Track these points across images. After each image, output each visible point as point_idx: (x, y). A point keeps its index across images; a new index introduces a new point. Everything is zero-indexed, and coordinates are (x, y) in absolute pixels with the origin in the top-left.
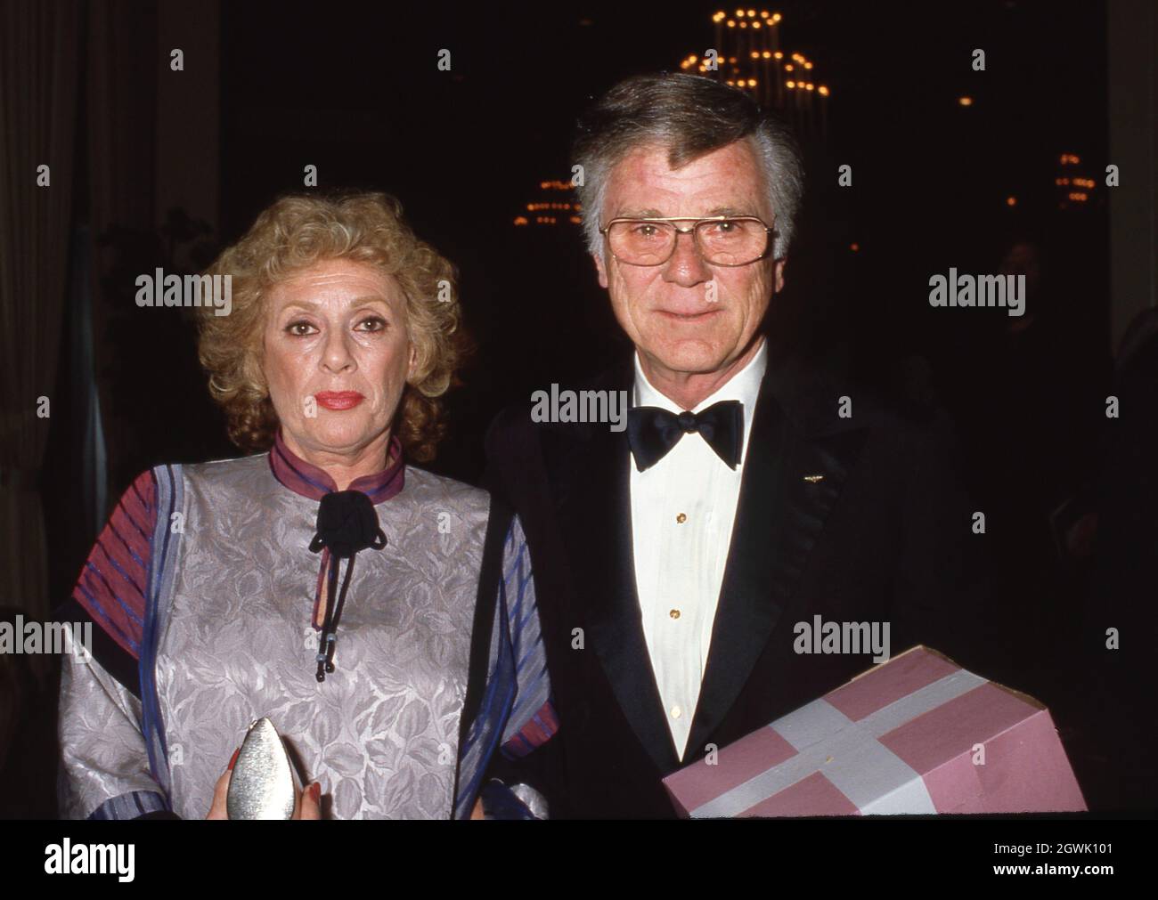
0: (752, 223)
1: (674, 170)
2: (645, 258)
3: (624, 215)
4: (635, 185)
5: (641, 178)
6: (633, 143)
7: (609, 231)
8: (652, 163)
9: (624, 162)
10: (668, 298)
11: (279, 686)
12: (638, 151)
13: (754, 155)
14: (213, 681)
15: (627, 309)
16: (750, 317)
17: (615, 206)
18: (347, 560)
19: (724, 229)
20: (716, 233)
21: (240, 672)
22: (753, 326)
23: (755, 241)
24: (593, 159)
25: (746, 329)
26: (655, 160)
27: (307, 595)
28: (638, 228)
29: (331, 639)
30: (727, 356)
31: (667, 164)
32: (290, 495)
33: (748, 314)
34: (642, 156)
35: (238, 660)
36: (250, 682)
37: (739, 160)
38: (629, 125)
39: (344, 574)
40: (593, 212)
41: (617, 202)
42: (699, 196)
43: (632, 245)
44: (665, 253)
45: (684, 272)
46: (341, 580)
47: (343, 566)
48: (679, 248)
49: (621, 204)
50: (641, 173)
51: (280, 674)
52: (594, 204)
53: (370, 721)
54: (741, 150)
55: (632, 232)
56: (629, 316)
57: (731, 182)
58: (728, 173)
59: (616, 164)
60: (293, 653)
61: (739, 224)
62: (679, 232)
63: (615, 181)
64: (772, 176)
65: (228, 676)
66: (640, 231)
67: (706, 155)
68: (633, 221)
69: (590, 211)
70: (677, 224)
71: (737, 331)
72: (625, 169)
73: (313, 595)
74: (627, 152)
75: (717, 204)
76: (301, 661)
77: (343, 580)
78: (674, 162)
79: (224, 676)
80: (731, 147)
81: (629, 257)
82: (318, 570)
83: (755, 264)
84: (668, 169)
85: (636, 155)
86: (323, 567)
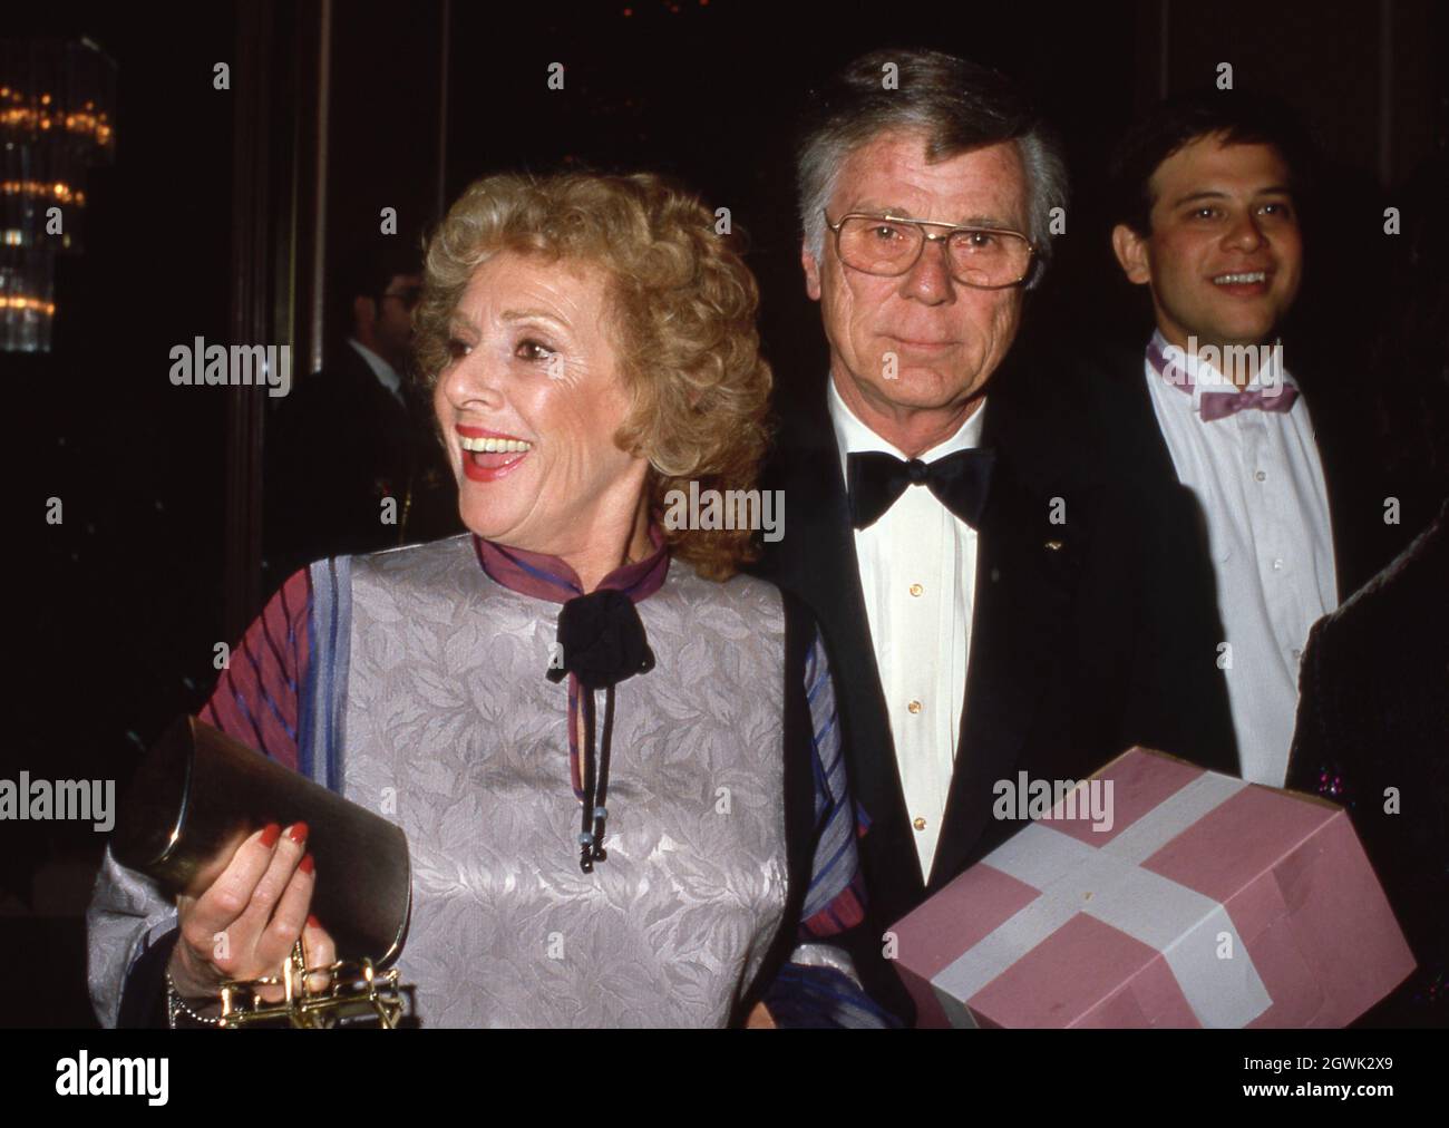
0: (1011, 239)
1: (930, 164)
2: (879, 266)
3: (862, 211)
4: (880, 176)
5: (889, 169)
6: (885, 126)
7: (841, 228)
8: (903, 152)
9: (868, 149)
10: (903, 323)
11: (538, 883)
12: (889, 136)
13: (1022, 161)
14: (442, 888)
15: (847, 327)
16: (993, 352)
17: (850, 199)
18: (604, 691)
19: (976, 243)
20: (966, 246)
21: (480, 872)
22: (993, 365)
23: (1013, 263)
24: (827, 139)
25: (986, 366)
26: (908, 149)
27: (555, 748)
28: (873, 229)
29: (599, 814)
30: (957, 395)
31: (923, 157)
32: (512, 597)
33: (990, 351)
34: (892, 143)
35: (476, 855)
36: (495, 885)
37: (1006, 162)
38: (882, 104)
39: (604, 712)
40: (817, 204)
41: (853, 193)
42: (955, 199)
43: (865, 248)
44: (905, 262)
45: (926, 288)
46: (600, 720)
47: (600, 699)
48: (924, 258)
49: (859, 198)
50: (890, 163)
51: (539, 866)
52: (820, 194)
53: (671, 935)
54: (1009, 152)
55: (867, 232)
56: (849, 337)
57: (995, 188)
58: (993, 177)
59: (858, 148)
60: (553, 833)
61: (995, 237)
62: (925, 239)
63: (852, 168)
64: (1039, 188)
65: (463, 880)
66: (875, 233)
67: (971, 152)
68: (872, 217)
69: (815, 202)
70: (925, 227)
71: (975, 368)
72: (868, 155)
73: (565, 744)
74: (873, 137)
75: (976, 212)
76: (567, 845)
77: (603, 721)
78: (932, 156)
79: (458, 881)
80: (1000, 146)
81: (861, 264)
82: (566, 707)
83: (1006, 291)
84: (924, 161)
85: (885, 141)
86: (573, 702)
